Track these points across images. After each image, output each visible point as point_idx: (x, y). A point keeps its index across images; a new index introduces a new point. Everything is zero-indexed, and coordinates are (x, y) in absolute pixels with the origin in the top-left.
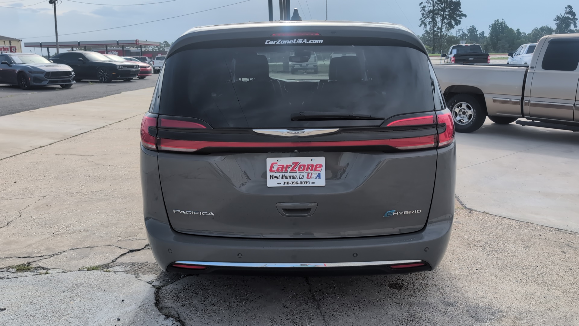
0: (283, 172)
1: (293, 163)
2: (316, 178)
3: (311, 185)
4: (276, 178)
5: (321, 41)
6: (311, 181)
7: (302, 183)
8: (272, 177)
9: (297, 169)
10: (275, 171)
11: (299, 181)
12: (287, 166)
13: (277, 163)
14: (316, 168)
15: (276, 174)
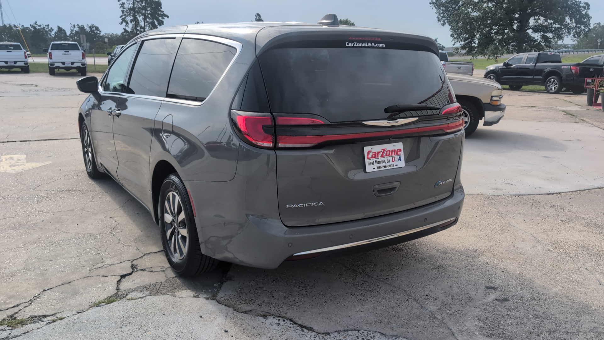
0: (376, 158)
1: (382, 150)
2: (398, 161)
3: (395, 167)
4: (371, 164)
5: (383, 45)
6: (395, 163)
7: (389, 166)
8: (369, 164)
9: (385, 155)
10: (370, 158)
11: (387, 164)
12: (378, 153)
13: (371, 151)
14: (397, 152)
15: (371, 161)
